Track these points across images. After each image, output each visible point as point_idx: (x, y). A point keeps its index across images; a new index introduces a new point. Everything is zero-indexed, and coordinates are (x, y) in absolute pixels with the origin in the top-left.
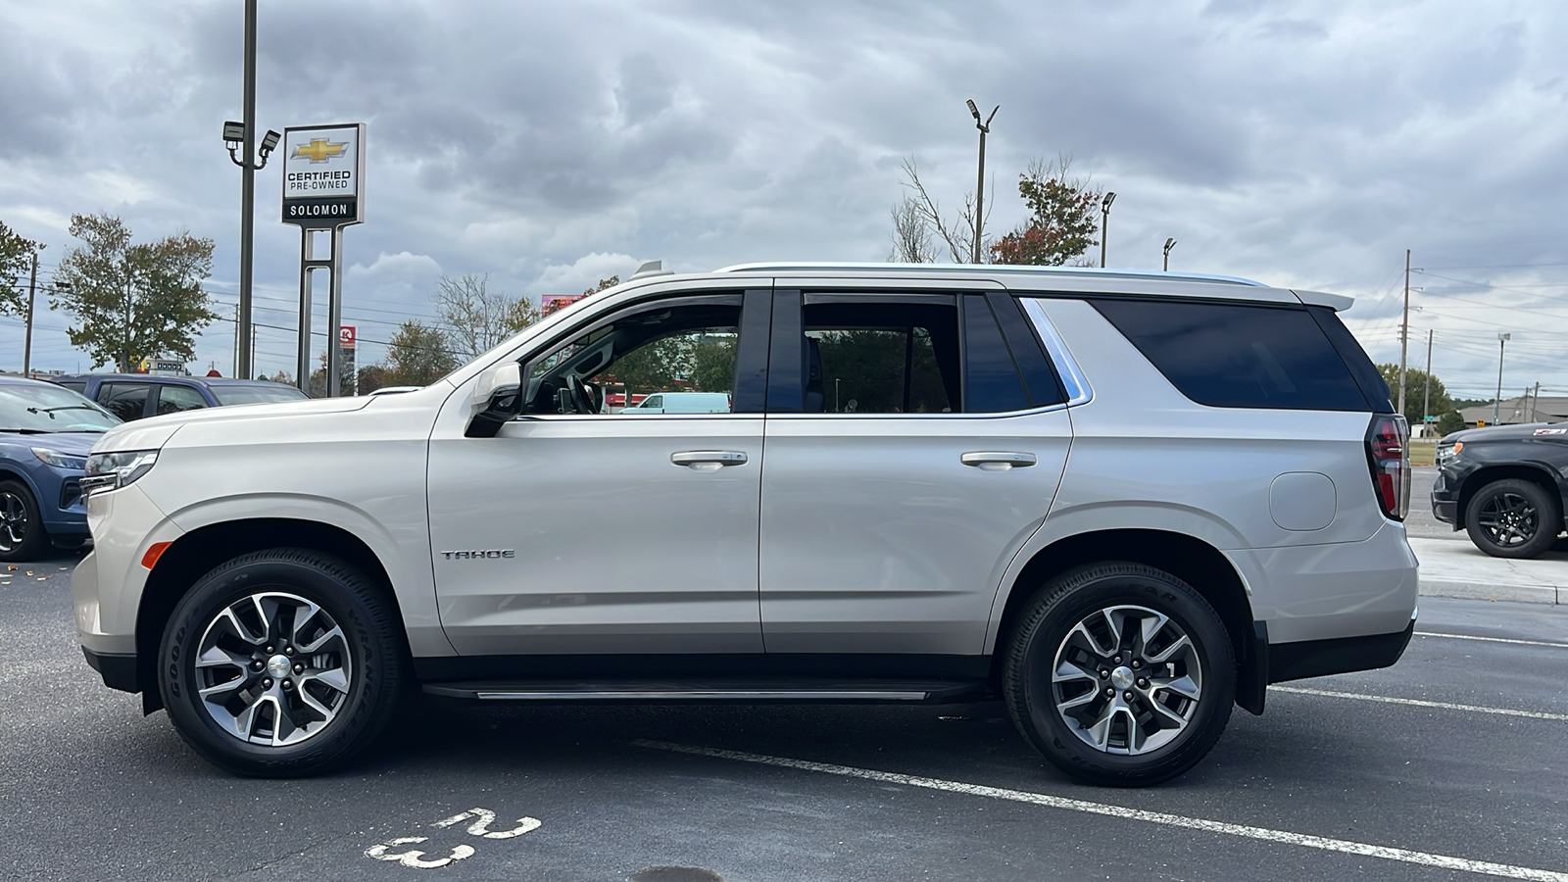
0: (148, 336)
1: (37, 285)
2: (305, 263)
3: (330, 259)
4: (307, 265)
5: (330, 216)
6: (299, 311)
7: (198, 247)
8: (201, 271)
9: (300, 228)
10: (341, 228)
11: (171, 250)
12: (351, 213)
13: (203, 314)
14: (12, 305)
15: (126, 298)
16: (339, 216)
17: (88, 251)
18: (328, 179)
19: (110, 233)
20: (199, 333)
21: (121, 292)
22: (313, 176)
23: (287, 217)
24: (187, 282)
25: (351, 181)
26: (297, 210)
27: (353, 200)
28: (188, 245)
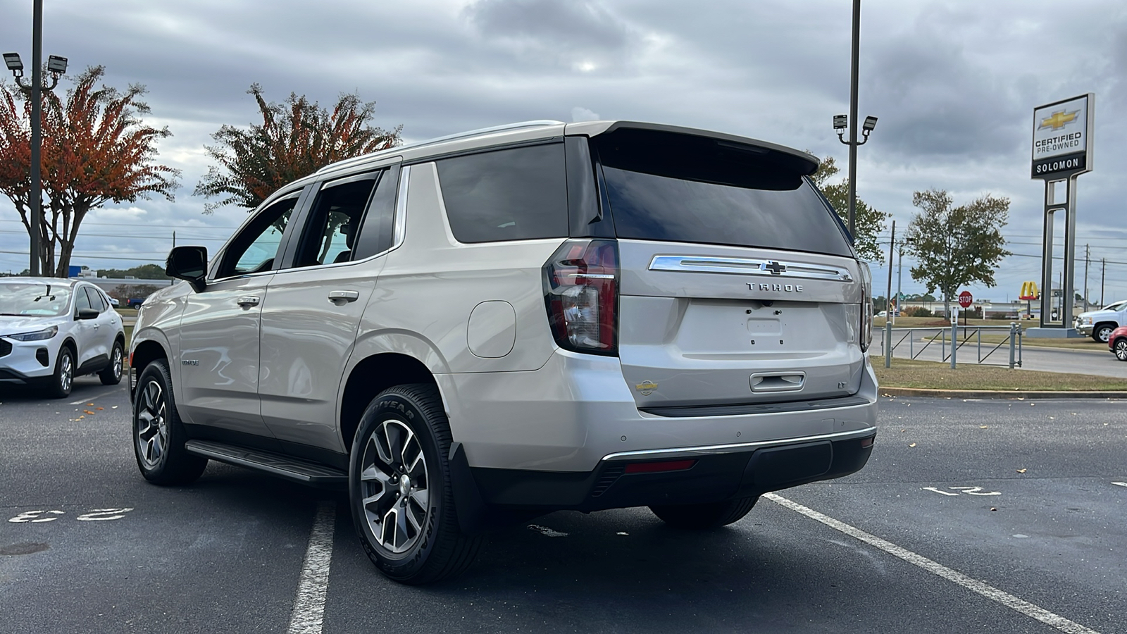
0: (962, 270)
1: (895, 241)
2: (1047, 207)
3: (1065, 202)
4: (1049, 209)
5: (1066, 169)
6: (1042, 243)
7: (998, 204)
8: (1000, 221)
9: (1043, 181)
10: (1075, 177)
11: (979, 208)
12: (1082, 165)
13: (999, 252)
14: (873, 254)
15: (948, 245)
16: (1073, 169)
17: (924, 216)
18: (1064, 141)
19: (939, 202)
20: (997, 266)
21: (945, 241)
22: (1053, 141)
23: (1035, 175)
24: (990, 231)
25: (1081, 140)
26: (1042, 169)
27: (1084, 154)
28: (990, 204)
